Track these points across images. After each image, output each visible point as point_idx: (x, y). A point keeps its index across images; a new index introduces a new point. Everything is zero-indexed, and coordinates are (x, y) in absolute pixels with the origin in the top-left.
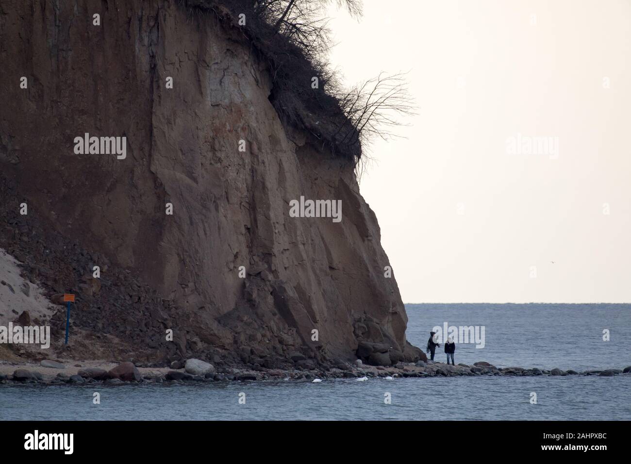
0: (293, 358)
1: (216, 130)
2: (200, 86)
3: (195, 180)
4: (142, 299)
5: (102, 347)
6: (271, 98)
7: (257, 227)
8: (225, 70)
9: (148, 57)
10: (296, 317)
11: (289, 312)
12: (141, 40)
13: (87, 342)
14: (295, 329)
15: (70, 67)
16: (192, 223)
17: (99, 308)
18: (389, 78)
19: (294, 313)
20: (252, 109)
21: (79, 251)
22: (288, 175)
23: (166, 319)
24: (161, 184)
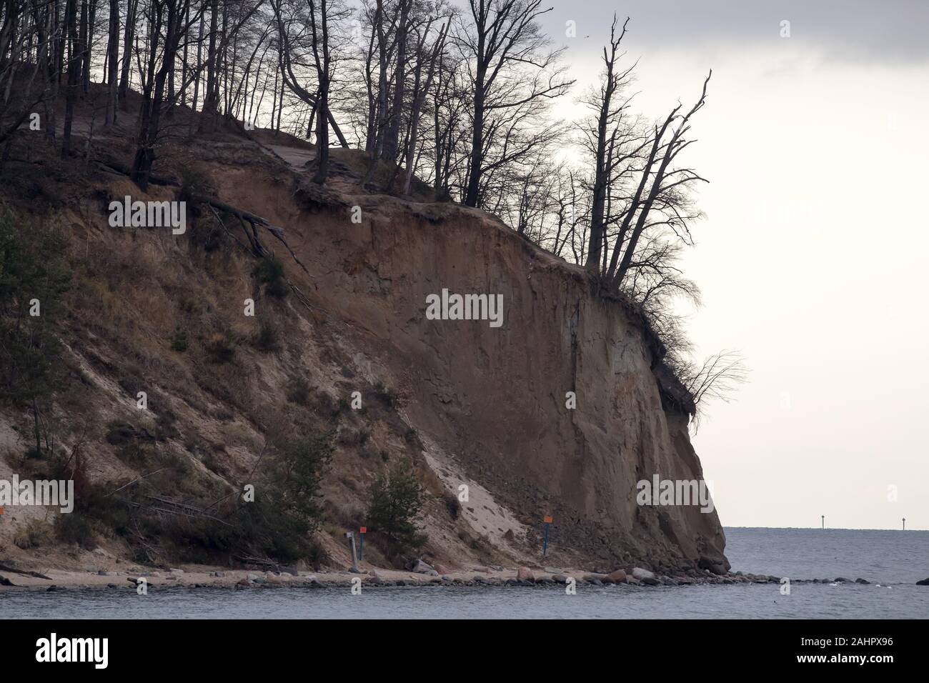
0: (683, 568)
1: (618, 392)
2: (607, 358)
3: (605, 430)
4: (581, 521)
5: (570, 558)
6: (652, 368)
7: (644, 467)
8: (624, 346)
9: (570, 336)
10: (678, 536)
11: (672, 533)
12: (565, 322)
13: (557, 553)
14: (677, 546)
15: (508, 342)
16: (605, 463)
17: (556, 528)
18: (727, 355)
19: (676, 534)
20: (641, 376)
21: (527, 483)
22: (662, 427)
23: (604, 537)
24: (582, 433)
